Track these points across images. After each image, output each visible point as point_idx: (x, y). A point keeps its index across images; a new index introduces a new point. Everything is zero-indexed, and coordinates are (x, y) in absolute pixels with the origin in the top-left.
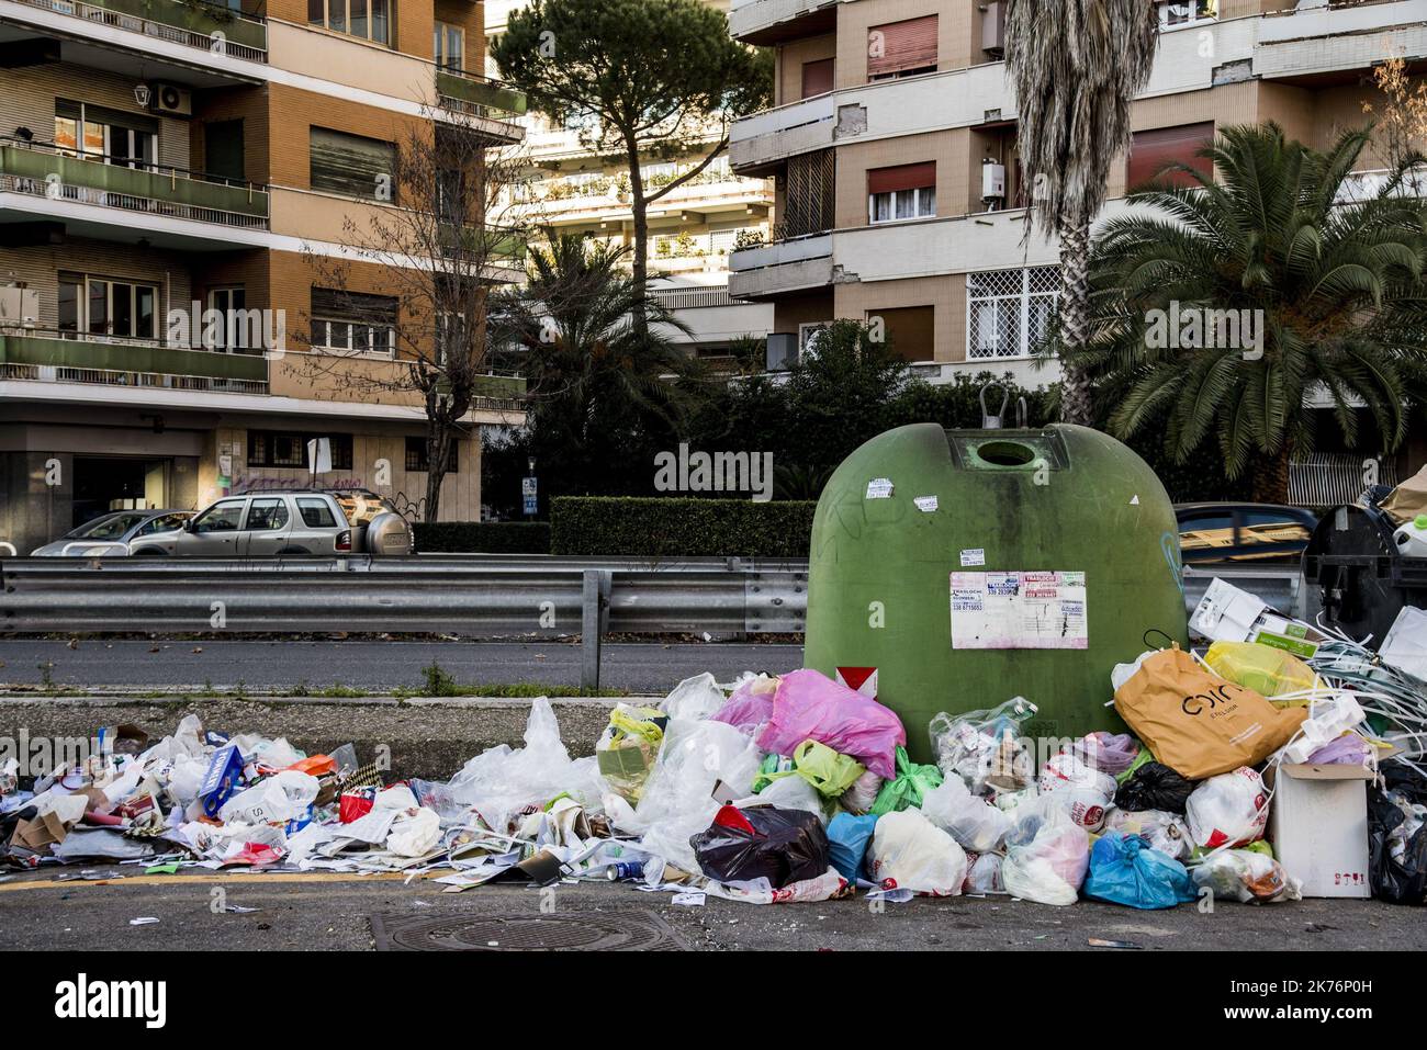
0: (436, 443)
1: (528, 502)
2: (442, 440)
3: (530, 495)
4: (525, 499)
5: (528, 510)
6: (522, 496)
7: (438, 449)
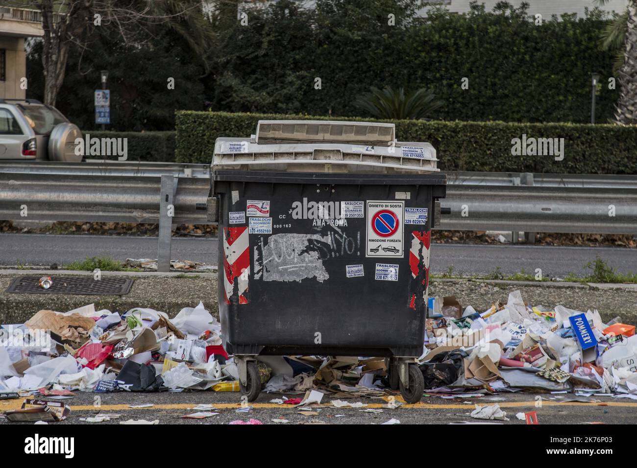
0: (54, 57)
1: (100, 112)
2: (59, 56)
3: (103, 106)
4: (97, 110)
5: (100, 120)
6: (94, 108)
7: (56, 63)
